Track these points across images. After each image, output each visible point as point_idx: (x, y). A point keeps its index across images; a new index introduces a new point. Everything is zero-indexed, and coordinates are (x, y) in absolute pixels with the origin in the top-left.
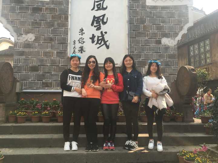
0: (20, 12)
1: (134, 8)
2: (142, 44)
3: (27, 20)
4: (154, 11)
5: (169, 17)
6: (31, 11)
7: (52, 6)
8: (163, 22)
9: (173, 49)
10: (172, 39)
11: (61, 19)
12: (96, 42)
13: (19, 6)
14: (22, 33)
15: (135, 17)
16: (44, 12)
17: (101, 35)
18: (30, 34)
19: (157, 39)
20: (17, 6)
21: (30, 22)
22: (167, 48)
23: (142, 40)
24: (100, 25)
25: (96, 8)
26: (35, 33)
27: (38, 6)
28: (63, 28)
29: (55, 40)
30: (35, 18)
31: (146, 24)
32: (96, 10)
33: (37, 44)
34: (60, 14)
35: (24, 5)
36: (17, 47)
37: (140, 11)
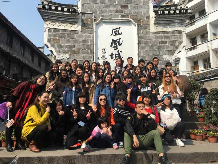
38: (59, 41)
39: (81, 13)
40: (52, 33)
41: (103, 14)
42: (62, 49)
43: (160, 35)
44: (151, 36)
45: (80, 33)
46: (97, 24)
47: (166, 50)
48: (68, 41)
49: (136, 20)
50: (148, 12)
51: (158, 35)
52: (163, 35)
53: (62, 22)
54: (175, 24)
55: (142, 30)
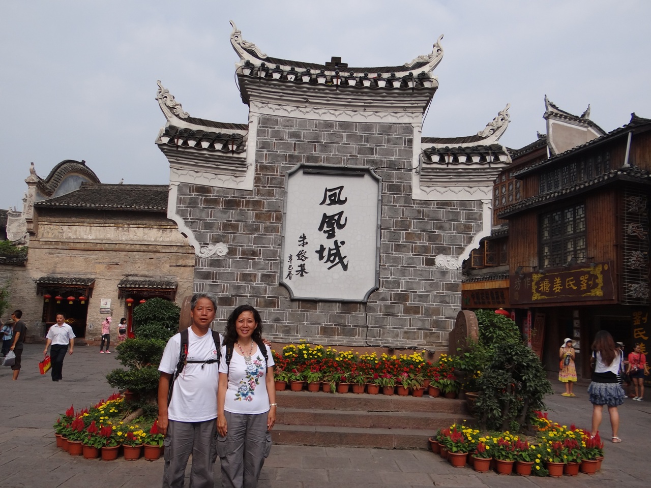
0: (204, 208)
1: (391, 202)
2: (402, 264)
3: (215, 220)
4: (424, 209)
5: (449, 221)
6: (222, 206)
7: (257, 198)
8: (441, 228)
9: (454, 274)
10: (454, 258)
11: (270, 220)
12: (325, 259)
13: (203, 198)
14: (208, 242)
15: (392, 218)
16: (243, 207)
17: (334, 248)
18: (221, 243)
19: (428, 256)
20: (200, 197)
21: (221, 224)
22: (444, 273)
23: (403, 257)
24: (333, 230)
25: (328, 201)
26: (228, 242)
27: (234, 197)
28: (273, 235)
29: (260, 254)
30: (229, 218)
31: (411, 231)
32: (329, 205)
33: (231, 260)
34: (270, 211)
35: (211, 195)
36: (199, 266)
37: (402, 208)
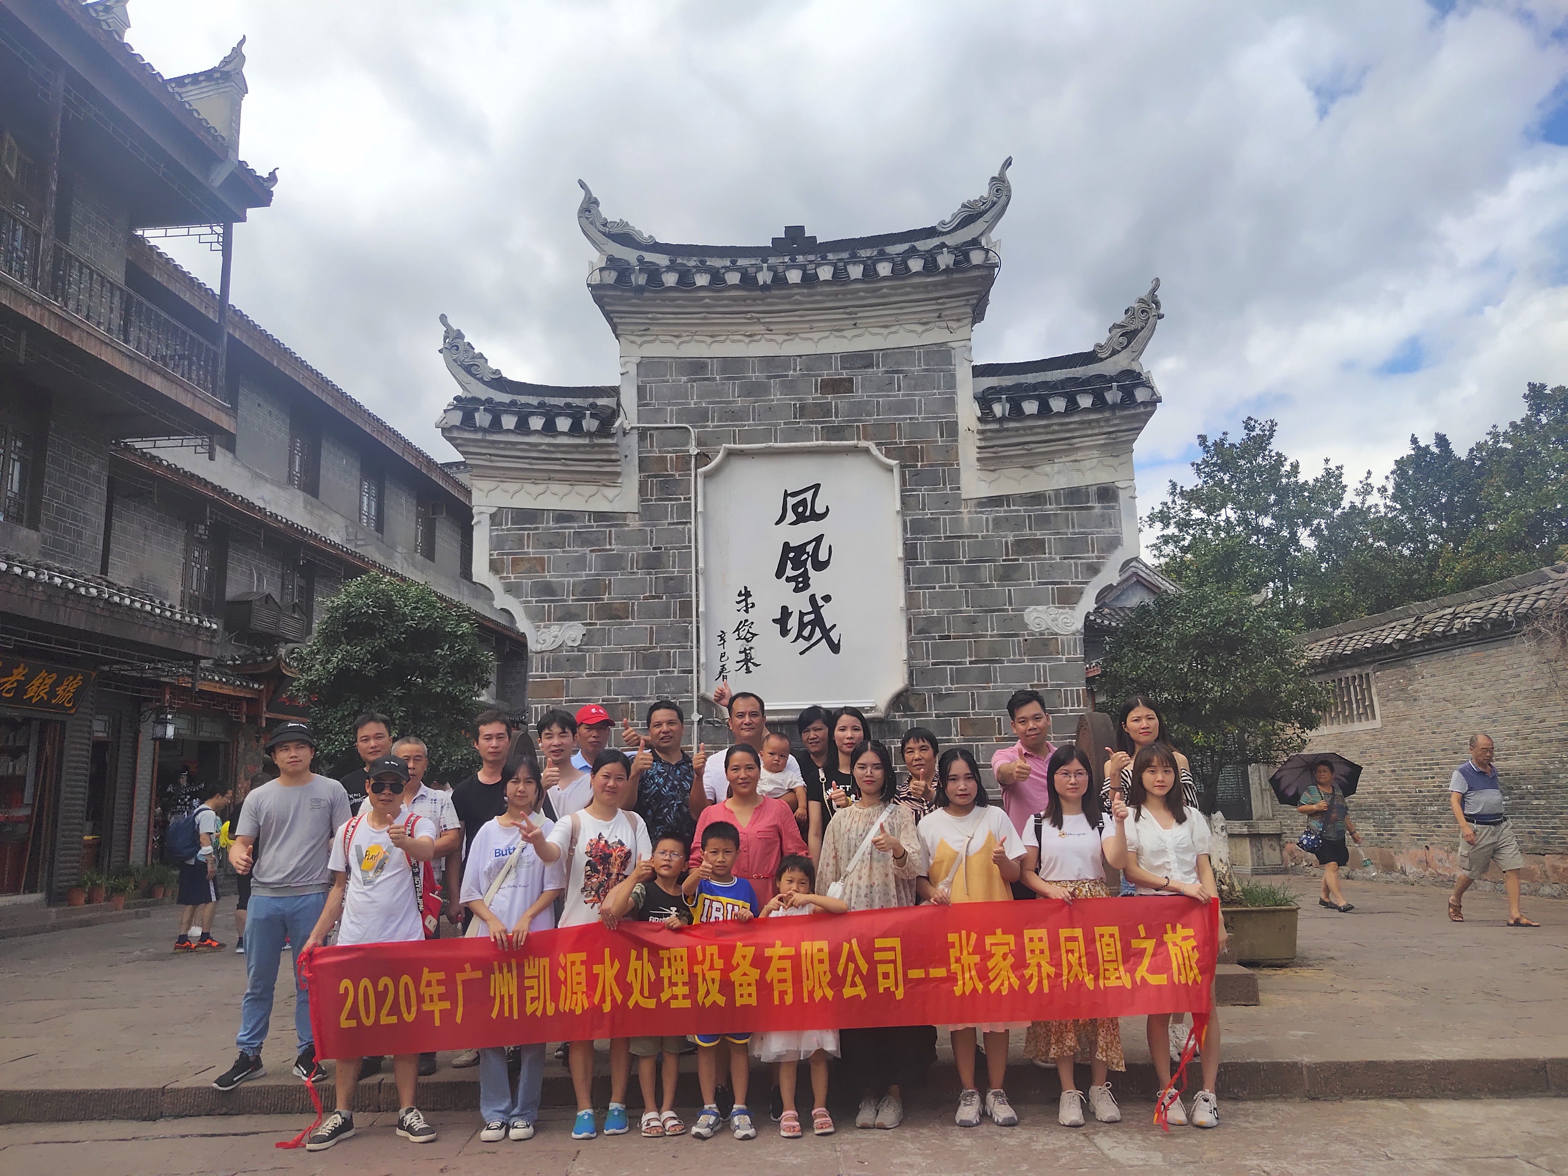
38: (540, 564)
39: (632, 428)
40: (508, 530)
41: (734, 426)
42: (552, 601)
43: (1011, 511)
44: (966, 517)
45: (634, 523)
46: (707, 476)
47: (1040, 583)
48: (581, 562)
49: (891, 443)
50: (950, 403)
51: (1002, 512)
52: (1021, 510)
53: (549, 477)
54: (1079, 456)
55: (922, 492)
